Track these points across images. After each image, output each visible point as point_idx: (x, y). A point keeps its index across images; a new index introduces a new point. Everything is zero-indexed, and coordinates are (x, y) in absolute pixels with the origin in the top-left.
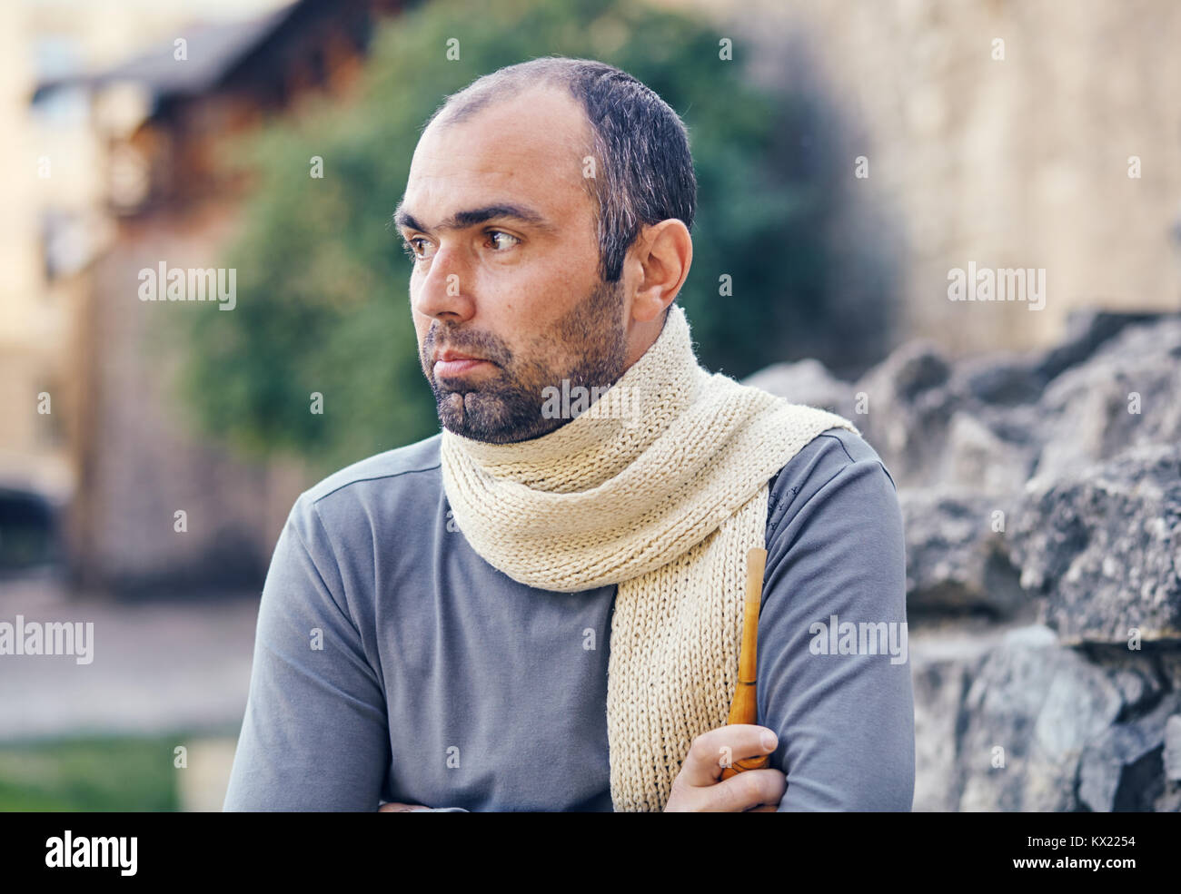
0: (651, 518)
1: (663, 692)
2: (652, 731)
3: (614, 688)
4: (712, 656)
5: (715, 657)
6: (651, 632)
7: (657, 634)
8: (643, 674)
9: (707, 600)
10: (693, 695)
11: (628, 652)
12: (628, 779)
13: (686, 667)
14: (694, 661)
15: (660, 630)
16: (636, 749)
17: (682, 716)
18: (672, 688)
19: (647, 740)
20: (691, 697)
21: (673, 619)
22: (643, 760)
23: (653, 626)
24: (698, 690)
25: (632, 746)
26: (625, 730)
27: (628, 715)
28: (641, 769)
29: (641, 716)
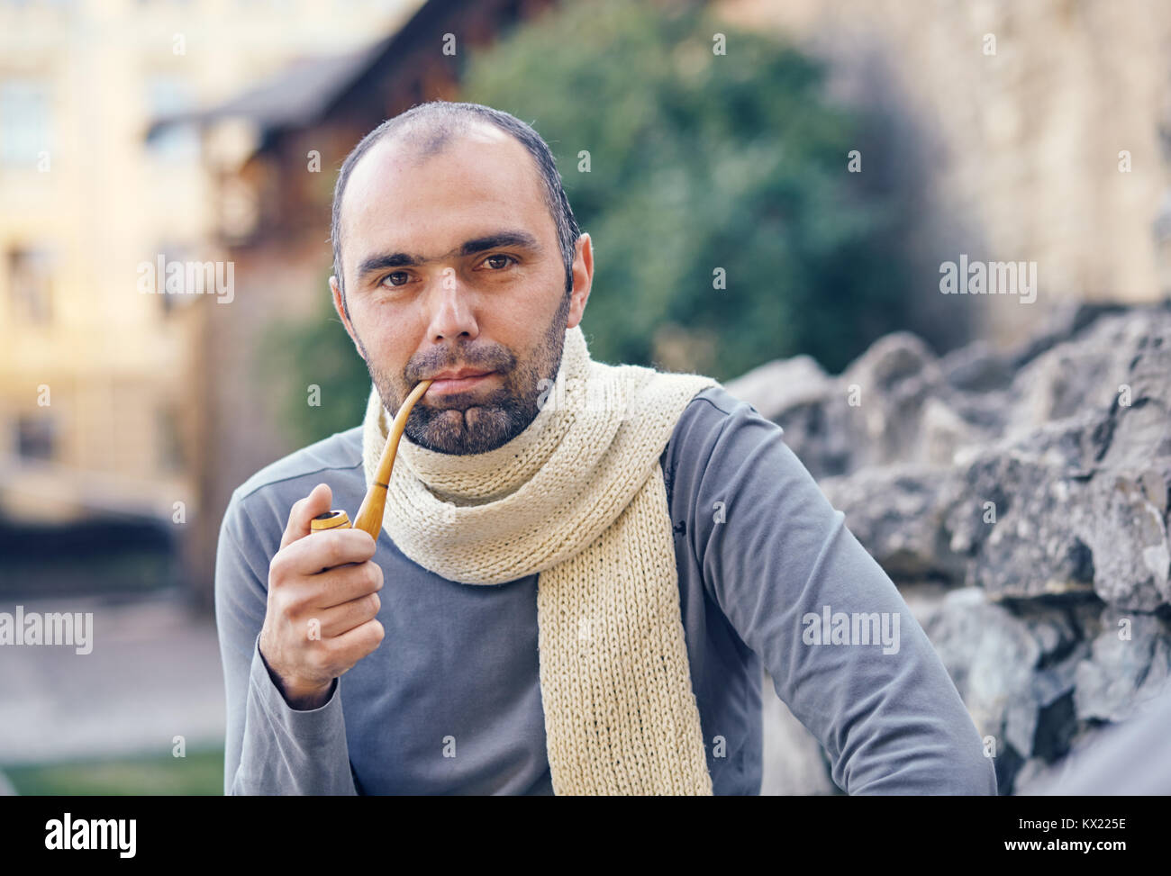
0: (562, 509)
1: (594, 662)
2: (584, 698)
3: (546, 662)
4: (639, 628)
5: (641, 628)
6: (575, 609)
7: (581, 610)
8: (572, 647)
9: (629, 578)
10: (621, 664)
11: (556, 628)
12: (563, 742)
13: (614, 639)
14: (622, 634)
15: (584, 606)
16: (570, 715)
17: (611, 684)
18: (602, 658)
19: (579, 705)
20: (619, 666)
21: (594, 596)
22: (576, 724)
23: (576, 603)
24: (627, 659)
25: (565, 712)
26: (559, 698)
27: (560, 685)
28: (575, 732)
29: (573, 684)
